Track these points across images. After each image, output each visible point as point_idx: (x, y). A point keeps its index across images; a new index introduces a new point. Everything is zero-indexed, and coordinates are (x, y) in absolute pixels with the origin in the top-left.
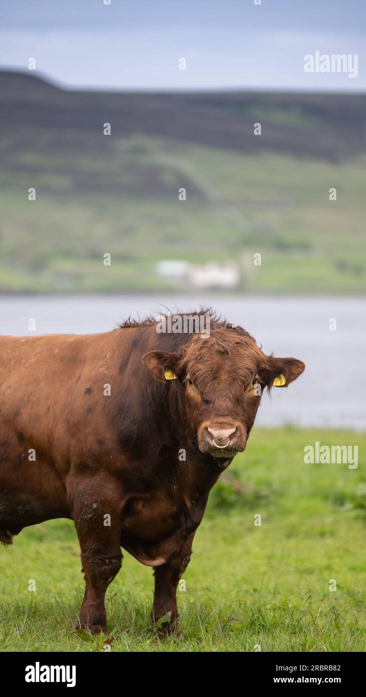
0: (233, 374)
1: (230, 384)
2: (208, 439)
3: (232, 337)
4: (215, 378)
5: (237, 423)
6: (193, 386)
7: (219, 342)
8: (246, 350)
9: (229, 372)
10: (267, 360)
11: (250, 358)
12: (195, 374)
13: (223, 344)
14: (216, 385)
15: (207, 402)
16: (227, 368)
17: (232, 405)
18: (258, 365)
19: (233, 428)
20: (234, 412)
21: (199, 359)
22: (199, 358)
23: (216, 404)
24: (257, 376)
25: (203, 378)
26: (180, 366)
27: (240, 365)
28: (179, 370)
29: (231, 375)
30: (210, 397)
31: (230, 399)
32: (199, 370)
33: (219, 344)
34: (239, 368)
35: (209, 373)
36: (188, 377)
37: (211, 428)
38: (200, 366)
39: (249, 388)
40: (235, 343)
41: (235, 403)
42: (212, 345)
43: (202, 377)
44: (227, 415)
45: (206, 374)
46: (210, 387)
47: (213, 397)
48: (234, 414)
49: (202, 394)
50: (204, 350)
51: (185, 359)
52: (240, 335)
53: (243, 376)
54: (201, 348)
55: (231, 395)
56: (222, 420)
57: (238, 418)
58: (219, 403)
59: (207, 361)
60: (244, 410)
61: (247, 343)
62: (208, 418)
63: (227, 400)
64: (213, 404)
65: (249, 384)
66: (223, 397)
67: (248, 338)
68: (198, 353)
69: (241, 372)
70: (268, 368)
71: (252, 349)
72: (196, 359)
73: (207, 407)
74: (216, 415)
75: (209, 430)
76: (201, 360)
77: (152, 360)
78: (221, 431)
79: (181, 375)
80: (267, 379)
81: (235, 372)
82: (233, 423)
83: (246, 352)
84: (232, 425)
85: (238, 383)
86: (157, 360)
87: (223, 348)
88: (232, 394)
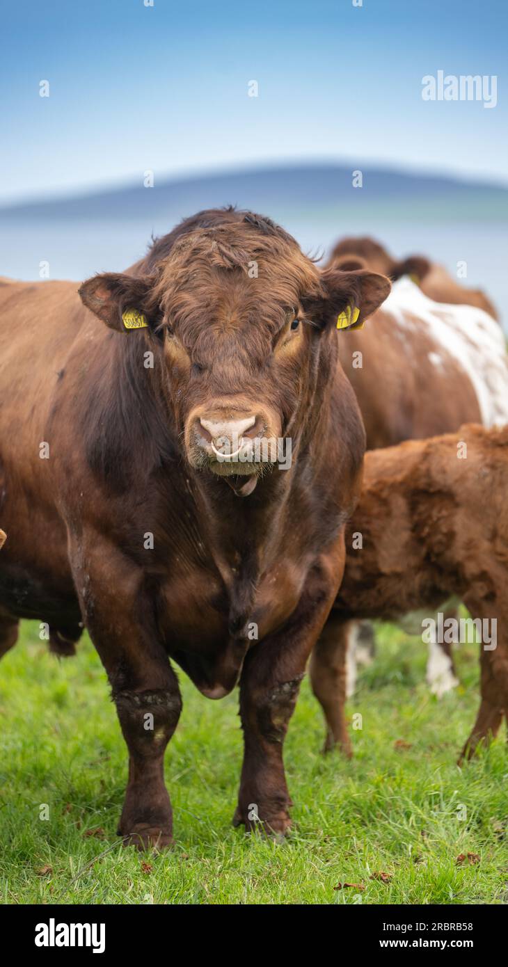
0: (251, 312)
1: (244, 332)
2: (202, 442)
3: (249, 239)
4: (213, 320)
5: (260, 408)
6: (175, 338)
7: (223, 249)
8: (275, 264)
9: (242, 309)
10: (321, 281)
11: (284, 280)
12: (176, 312)
13: (232, 254)
14: (216, 333)
15: (200, 368)
16: (238, 299)
17: (247, 373)
18: (301, 293)
19: (249, 417)
20: (252, 386)
21: (183, 284)
22: (183, 280)
23: (215, 372)
24: (301, 314)
25: (191, 320)
26: (152, 299)
27: (264, 295)
28: (151, 307)
29: (246, 314)
30: (207, 357)
31: (243, 362)
32: (182, 305)
33: (222, 254)
34: (262, 301)
35: (203, 310)
36: (165, 320)
37: (206, 418)
38: (186, 297)
39: (284, 338)
40: (255, 251)
41: (253, 367)
42: (210, 255)
43: (188, 319)
44: (238, 392)
45: (196, 314)
46: (203, 339)
47: (211, 359)
48: (253, 391)
49: (190, 351)
50: (194, 265)
51: (161, 285)
52: (265, 234)
53: (269, 317)
54: (189, 262)
55: (245, 353)
56: (227, 402)
57: (261, 397)
58: (221, 369)
59: (199, 286)
60: (274, 381)
61: (277, 250)
62: (202, 399)
63: (238, 362)
64: (211, 372)
65: (282, 332)
66: (228, 357)
67: (280, 240)
68: (181, 271)
69: (265, 308)
70: (324, 295)
71: (289, 261)
72: (177, 283)
73: (199, 379)
74: (216, 392)
75: (203, 422)
76: (187, 286)
77: (98, 292)
78: (225, 424)
79: (153, 317)
80: (322, 318)
81: (255, 309)
82: (250, 407)
83: (276, 268)
84: (245, 412)
85: (259, 329)
86: (109, 292)
87: (231, 260)
88: (247, 350)
